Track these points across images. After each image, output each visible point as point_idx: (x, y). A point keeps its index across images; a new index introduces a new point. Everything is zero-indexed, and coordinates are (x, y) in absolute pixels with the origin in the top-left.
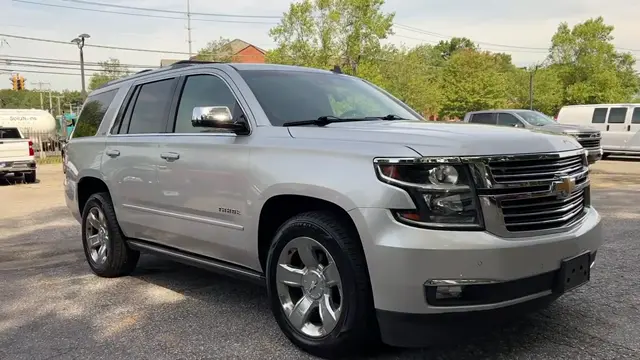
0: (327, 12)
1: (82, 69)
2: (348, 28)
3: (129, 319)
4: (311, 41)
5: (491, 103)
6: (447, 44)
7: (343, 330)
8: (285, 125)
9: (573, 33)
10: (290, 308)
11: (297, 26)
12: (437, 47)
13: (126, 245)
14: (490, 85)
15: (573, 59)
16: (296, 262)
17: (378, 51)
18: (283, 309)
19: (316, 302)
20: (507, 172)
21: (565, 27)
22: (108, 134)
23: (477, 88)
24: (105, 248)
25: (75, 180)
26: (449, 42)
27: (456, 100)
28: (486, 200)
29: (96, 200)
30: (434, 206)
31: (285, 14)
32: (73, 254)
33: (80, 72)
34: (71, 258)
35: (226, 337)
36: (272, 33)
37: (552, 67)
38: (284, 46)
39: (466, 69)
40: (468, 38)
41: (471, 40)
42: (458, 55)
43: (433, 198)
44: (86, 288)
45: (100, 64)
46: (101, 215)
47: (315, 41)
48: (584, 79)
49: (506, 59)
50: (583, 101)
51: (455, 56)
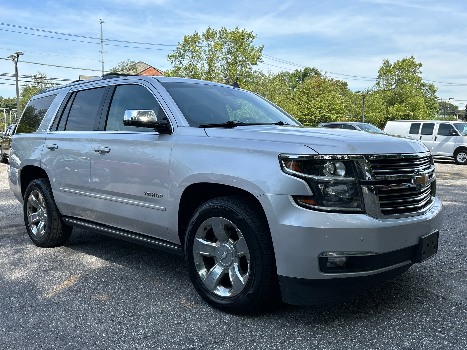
0: (212, 43)
1: (17, 81)
2: (228, 56)
3: (67, 282)
4: (199, 65)
5: (334, 117)
6: (301, 72)
7: (250, 292)
8: (201, 127)
9: (394, 68)
10: (205, 274)
11: (189, 54)
12: (293, 74)
13: (62, 222)
14: (333, 104)
15: (394, 86)
16: (210, 236)
17: (250, 75)
18: (198, 274)
19: (226, 269)
20: (382, 168)
21: (388, 62)
22: (48, 131)
23: (324, 106)
24: (43, 223)
25: (17, 168)
26: (303, 70)
27: (307, 115)
28: (365, 189)
29: (37, 185)
30: (326, 194)
31: (179, 43)
32: (14, 229)
33: (15, 83)
34: (13, 231)
35: (150, 297)
36: (169, 57)
37: (377, 92)
38: (178, 68)
39: (316, 91)
40: (316, 68)
41: (319, 70)
42: (309, 81)
43: (326, 187)
44: (28, 256)
45: (30, 77)
46: (41, 197)
47: (203, 65)
48: (402, 102)
49: (345, 85)
50: (400, 118)
51: (308, 81)
